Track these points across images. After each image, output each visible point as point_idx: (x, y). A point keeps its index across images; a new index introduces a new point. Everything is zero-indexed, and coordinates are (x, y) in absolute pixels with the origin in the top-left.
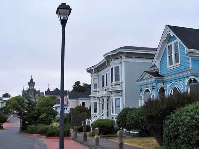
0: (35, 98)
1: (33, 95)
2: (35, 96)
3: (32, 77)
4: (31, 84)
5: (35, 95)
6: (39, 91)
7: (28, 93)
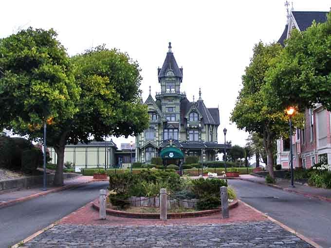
0: (186, 131)
1: (178, 117)
2: (184, 121)
3: (170, 47)
4: (170, 73)
5: (187, 117)
6: (200, 103)
7: (158, 110)
